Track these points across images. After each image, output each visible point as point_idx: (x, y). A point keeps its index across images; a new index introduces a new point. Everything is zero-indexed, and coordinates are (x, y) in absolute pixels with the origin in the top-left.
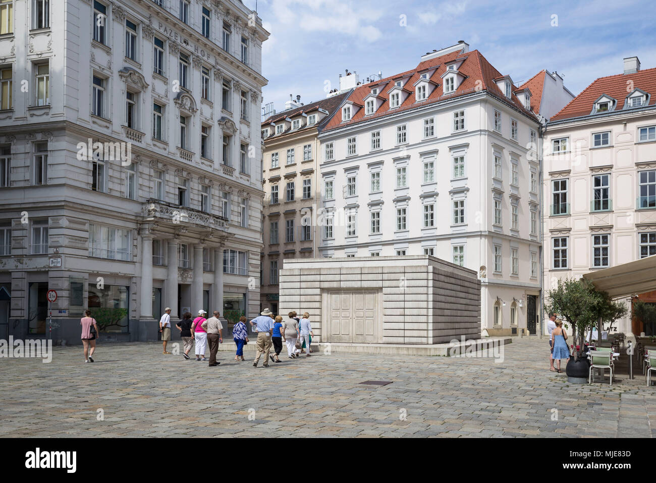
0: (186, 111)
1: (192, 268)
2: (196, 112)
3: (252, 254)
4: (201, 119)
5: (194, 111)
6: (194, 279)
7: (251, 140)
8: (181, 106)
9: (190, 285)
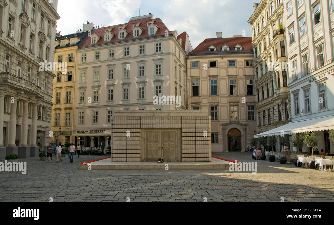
0: (24, 24)
1: (22, 115)
2: (29, 25)
3: (49, 109)
4: (30, 30)
5: (28, 25)
6: (23, 122)
7: (51, 46)
8: (23, 21)
9: (21, 125)
